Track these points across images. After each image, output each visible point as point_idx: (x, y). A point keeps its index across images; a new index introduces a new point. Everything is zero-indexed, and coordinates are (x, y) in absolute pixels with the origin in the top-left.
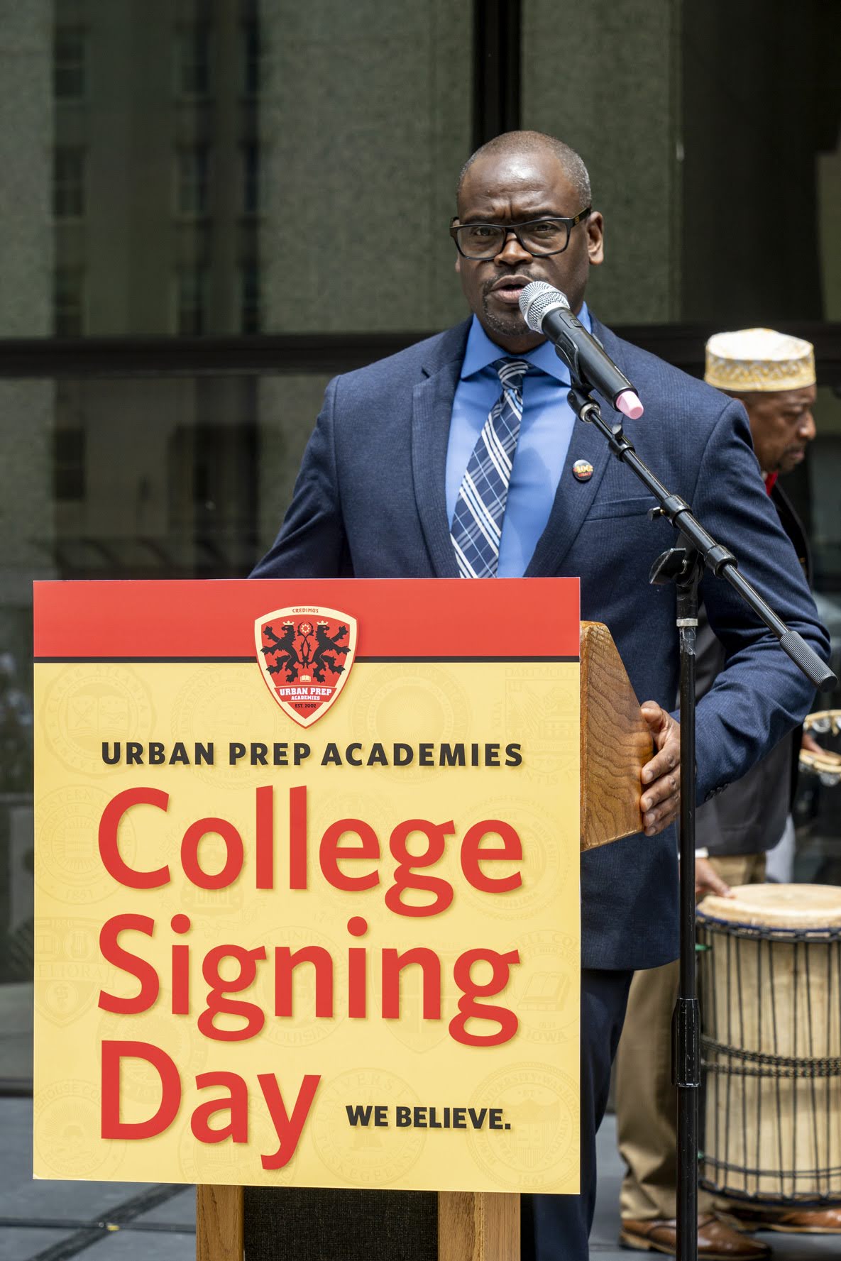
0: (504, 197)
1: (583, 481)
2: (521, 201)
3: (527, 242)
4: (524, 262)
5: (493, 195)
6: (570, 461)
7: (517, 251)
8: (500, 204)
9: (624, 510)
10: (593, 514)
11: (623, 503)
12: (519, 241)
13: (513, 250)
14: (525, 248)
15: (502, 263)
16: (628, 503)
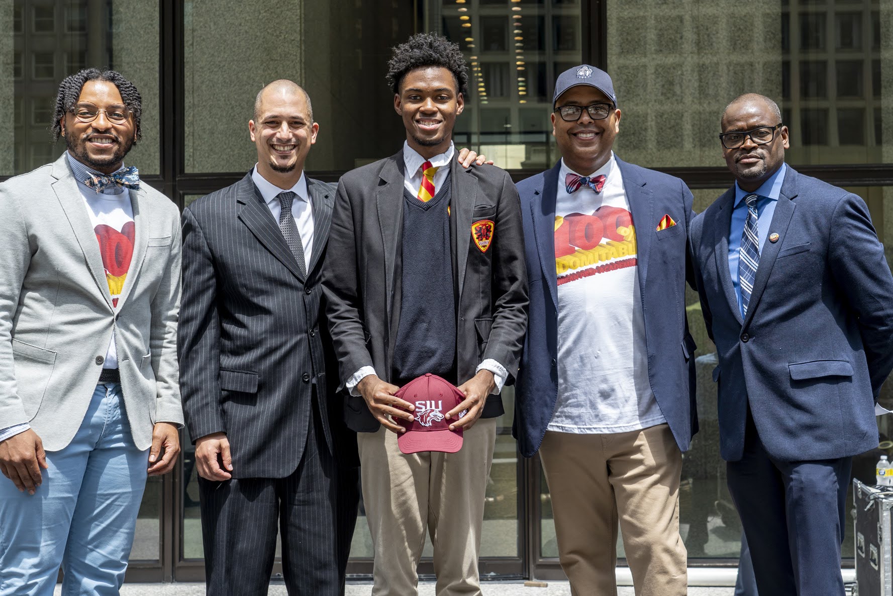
0: (743, 121)
1: (773, 242)
2: (752, 121)
3: (755, 139)
4: (754, 148)
5: (738, 120)
6: (769, 235)
7: (751, 144)
8: (741, 124)
9: (792, 252)
10: (779, 256)
11: (792, 249)
12: (751, 139)
13: (749, 143)
14: (754, 142)
15: (743, 149)
16: (795, 248)
